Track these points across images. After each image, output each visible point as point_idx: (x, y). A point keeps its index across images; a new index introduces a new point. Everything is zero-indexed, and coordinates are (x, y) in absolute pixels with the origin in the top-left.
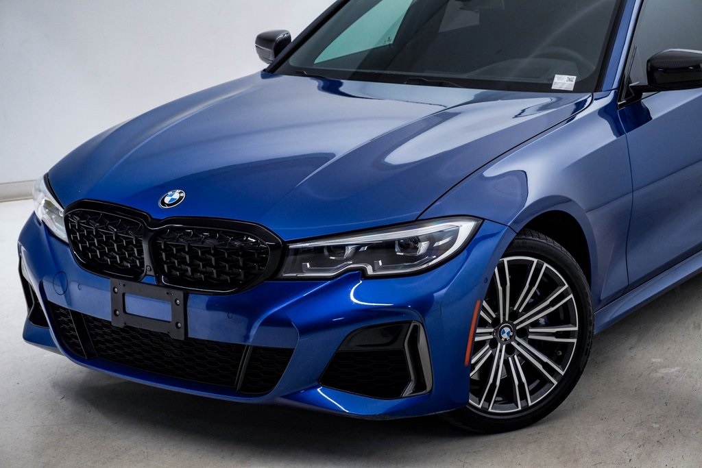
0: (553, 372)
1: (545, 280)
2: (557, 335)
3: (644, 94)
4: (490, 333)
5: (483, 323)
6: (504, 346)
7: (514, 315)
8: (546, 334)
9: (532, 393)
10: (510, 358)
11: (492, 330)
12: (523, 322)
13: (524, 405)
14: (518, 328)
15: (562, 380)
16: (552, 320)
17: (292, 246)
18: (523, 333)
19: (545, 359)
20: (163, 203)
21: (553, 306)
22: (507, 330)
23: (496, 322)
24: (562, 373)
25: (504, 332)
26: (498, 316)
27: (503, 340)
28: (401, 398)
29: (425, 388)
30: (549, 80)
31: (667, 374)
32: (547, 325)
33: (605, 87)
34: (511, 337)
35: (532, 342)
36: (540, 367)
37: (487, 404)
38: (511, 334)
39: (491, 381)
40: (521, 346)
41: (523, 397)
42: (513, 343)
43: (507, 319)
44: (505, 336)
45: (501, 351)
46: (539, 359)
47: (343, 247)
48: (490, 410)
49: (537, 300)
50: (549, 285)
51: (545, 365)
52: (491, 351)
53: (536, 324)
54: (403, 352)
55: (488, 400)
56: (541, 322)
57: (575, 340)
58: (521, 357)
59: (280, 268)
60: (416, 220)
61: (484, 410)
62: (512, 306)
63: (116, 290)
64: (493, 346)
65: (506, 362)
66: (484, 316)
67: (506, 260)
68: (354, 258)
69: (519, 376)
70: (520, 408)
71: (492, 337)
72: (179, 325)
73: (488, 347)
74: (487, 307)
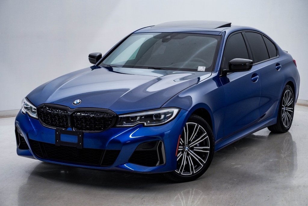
0: (202, 162)
1: (199, 131)
2: (203, 149)
3: (228, 73)
4: (182, 148)
5: (180, 145)
6: (186, 153)
7: (189, 142)
8: (199, 149)
10: (188, 157)
11: (182, 147)
12: (192, 145)
13: (193, 173)
14: (190, 147)
15: (204, 165)
16: (201, 144)
17: (120, 116)
18: (192, 149)
19: (199, 158)
20: (74, 104)
21: (202, 140)
22: (187, 147)
23: (183, 145)
24: (205, 163)
25: (186, 148)
26: (184, 142)
27: (186, 151)
28: (156, 166)
29: (163, 163)
30: (196, 68)
31: (237, 167)
32: (200, 146)
33: (215, 70)
34: (188, 150)
35: (195, 152)
36: (198, 160)
37: (181, 172)
38: (188, 149)
39: (182, 164)
40: (191, 153)
41: (192, 170)
42: (189, 152)
43: (187, 144)
44: (186, 149)
45: (185, 154)
46: (197, 158)
47: (136, 117)
48: (182, 174)
49: (196, 138)
50: (200, 133)
51: (199, 160)
53: (196, 146)
54: (156, 151)
55: (181, 170)
56: (198, 145)
57: (209, 152)
58: (192, 157)
59: (116, 124)
60: (160, 108)
61: (180, 174)
62: (189, 139)
63: (57, 133)
64: (183, 153)
65: (187, 158)
66: (180, 142)
67: (187, 123)
68: (140, 120)
69: (191, 163)
70: (191, 174)
71: (182, 149)
72: (80, 144)
73: (181, 152)
74: (181, 139)
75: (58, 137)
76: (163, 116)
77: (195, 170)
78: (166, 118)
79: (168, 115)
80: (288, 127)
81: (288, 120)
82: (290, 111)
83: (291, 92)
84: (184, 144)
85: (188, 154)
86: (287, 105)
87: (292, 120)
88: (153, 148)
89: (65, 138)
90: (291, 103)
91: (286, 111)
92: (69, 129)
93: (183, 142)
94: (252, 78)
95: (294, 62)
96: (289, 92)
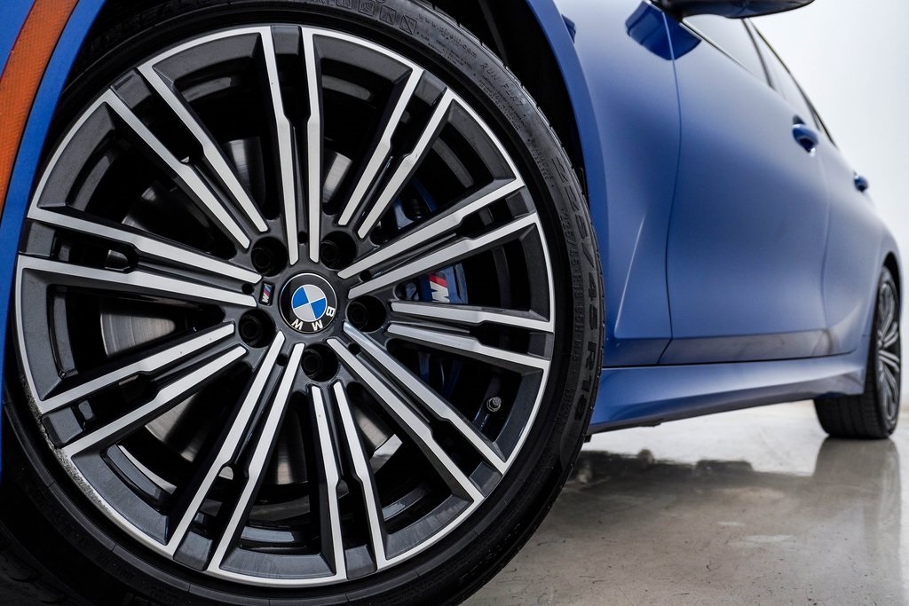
0: (470, 460)
2: (487, 333)
4: (247, 288)
5: (223, 246)
6: (299, 347)
7: (340, 245)
8: (450, 327)
9: (389, 527)
10: (315, 388)
11: (253, 277)
12: (371, 274)
13: (359, 563)
14: (354, 293)
15: (497, 489)
18: (371, 314)
19: (444, 410)
22: (314, 293)
24: (503, 467)
25: (301, 299)
27: (298, 325)
34: (325, 320)
35: (400, 350)
36: (423, 432)
38: (331, 311)
41: (357, 536)
42: (334, 343)
43: (314, 256)
44: (304, 313)
46: (421, 410)
48: (213, 568)
52: (242, 350)
53: (419, 288)
55: (207, 529)
57: (544, 364)
64: (254, 334)
65: (299, 399)
67: (309, 33)
70: (340, 575)
71: (249, 301)
73: (229, 330)
77: (385, 532)
80: (892, 419)
82: (893, 364)
85: (320, 364)
87: (899, 398)
90: (893, 336)
93: (264, 230)
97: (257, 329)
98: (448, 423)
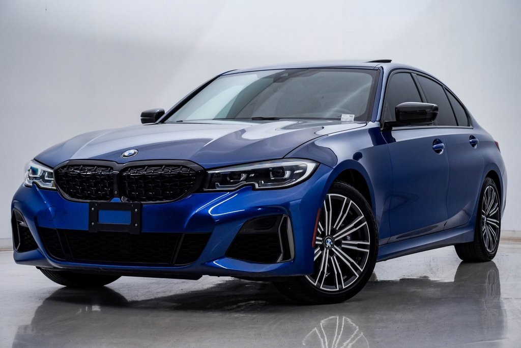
0: (356, 269)
1: (351, 214)
2: (358, 246)
3: (393, 128)
4: (320, 241)
5: (318, 234)
6: (328, 250)
7: (334, 232)
8: (352, 244)
9: (344, 281)
10: (332, 258)
11: (321, 239)
12: (338, 236)
13: (341, 287)
14: (335, 240)
15: (361, 274)
16: (354, 236)
17: (210, 172)
18: (338, 243)
19: (352, 261)
20: (124, 156)
21: (356, 228)
22: (329, 240)
23: (323, 235)
24: (362, 270)
25: (328, 242)
26: (325, 230)
27: (327, 246)
28: (277, 263)
29: (290, 257)
30: (338, 117)
32: (352, 240)
33: (373, 119)
34: (331, 245)
35: (343, 249)
36: (349, 264)
37: (319, 284)
39: (321, 270)
40: (337, 251)
41: (340, 283)
42: (333, 249)
43: (329, 234)
44: (328, 244)
45: (326, 253)
46: (348, 260)
47: (239, 174)
48: (321, 287)
49: (346, 223)
51: (352, 264)
52: (321, 252)
53: (345, 238)
54: (277, 234)
55: (320, 281)
56: (349, 238)
57: (368, 251)
58: (338, 257)
59: (203, 186)
60: (283, 158)
61: (318, 287)
62: (333, 224)
63: (93, 209)
64: (322, 249)
65: (329, 260)
66: (318, 230)
67: (330, 195)
68: (246, 179)
69: (337, 269)
70: (338, 289)
71: (321, 243)
72: (136, 225)
73: (319, 248)
74: (320, 224)
75: (93, 216)
76: (288, 174)
77: (344, 282)
78: (293, 176)
79: (297, 172)
80: (492, 252)
81: (491, 239)
82: (495, 224)
83: (495, 191)
84: (324, 233)
85: (331, 253)
86: (489, 214)
87: (498, 242)
88: (271, 229)
89: (107, 218)
90: (495, 210)
91: (488, 224)
92: (116, 200)
93: (323, 230)
94: (433, 145)
95: (496, 144)
96: (492, 191)
97: (322, 248)
98: (353, 263)
